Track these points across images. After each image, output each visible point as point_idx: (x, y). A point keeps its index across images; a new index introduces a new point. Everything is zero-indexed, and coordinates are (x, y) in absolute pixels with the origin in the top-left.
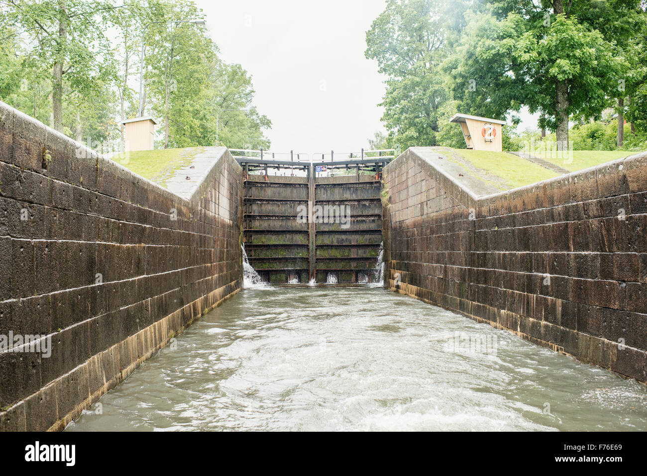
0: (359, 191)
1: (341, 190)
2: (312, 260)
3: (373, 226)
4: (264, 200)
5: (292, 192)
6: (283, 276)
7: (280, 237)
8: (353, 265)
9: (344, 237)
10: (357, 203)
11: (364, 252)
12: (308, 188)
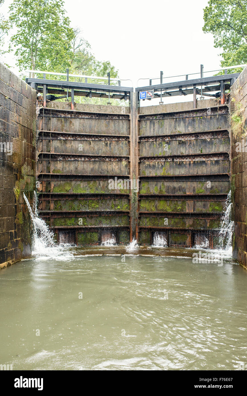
0: (197, 122)
1: (173, 122)
2: (134, 214)
3: (215, 170)
4: (69, 135)
5: (107, 126)
6: (96, 236)
7: (91, 184)
8: (189, 223)
9: (176, 184)
10: (194, 138)
11: (204, 205)
12: (129, 120)
